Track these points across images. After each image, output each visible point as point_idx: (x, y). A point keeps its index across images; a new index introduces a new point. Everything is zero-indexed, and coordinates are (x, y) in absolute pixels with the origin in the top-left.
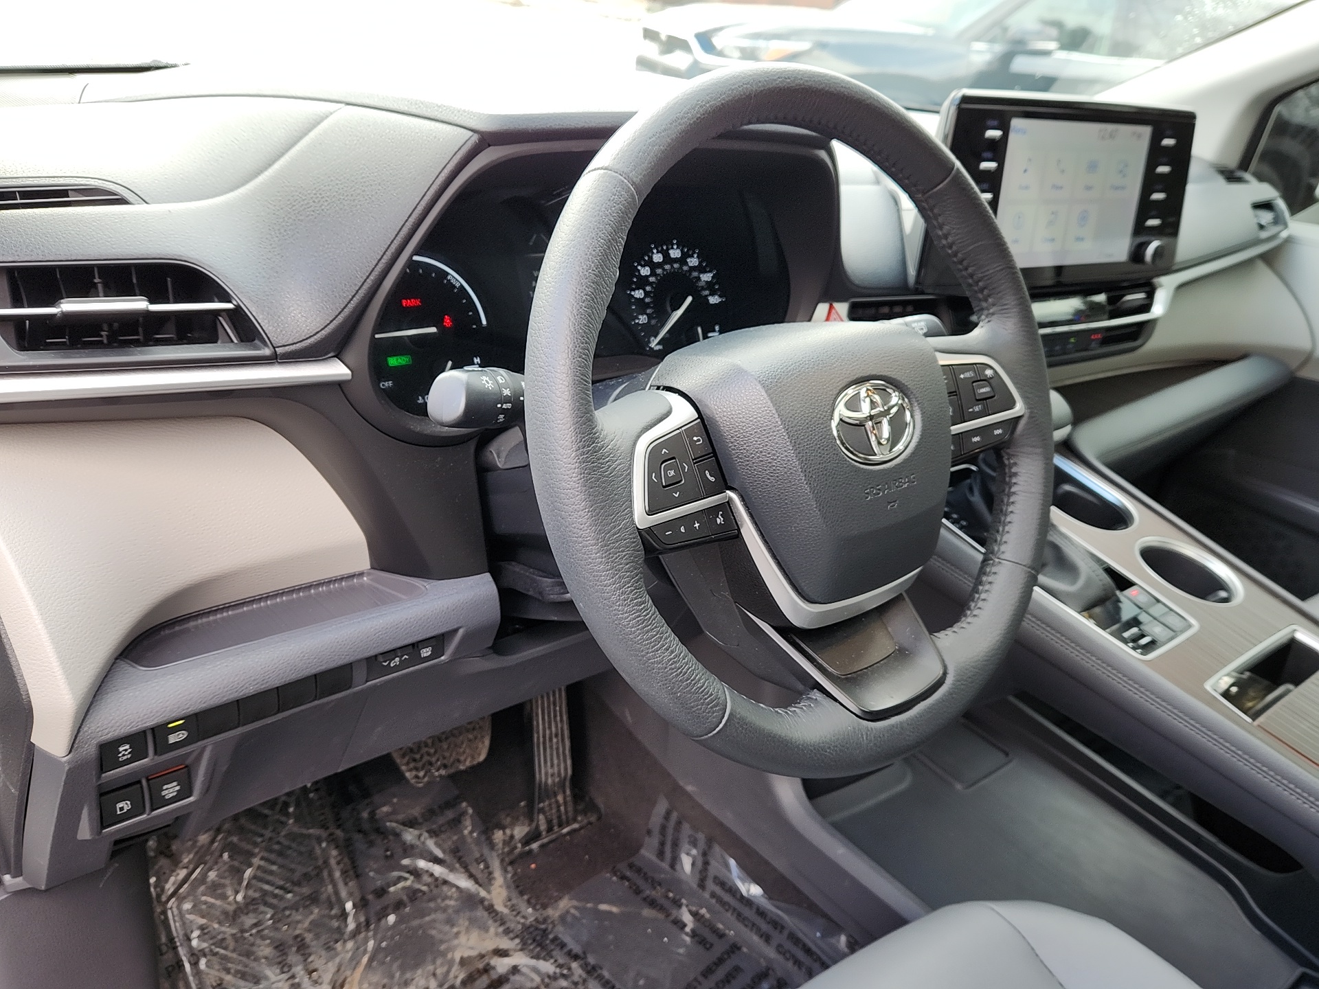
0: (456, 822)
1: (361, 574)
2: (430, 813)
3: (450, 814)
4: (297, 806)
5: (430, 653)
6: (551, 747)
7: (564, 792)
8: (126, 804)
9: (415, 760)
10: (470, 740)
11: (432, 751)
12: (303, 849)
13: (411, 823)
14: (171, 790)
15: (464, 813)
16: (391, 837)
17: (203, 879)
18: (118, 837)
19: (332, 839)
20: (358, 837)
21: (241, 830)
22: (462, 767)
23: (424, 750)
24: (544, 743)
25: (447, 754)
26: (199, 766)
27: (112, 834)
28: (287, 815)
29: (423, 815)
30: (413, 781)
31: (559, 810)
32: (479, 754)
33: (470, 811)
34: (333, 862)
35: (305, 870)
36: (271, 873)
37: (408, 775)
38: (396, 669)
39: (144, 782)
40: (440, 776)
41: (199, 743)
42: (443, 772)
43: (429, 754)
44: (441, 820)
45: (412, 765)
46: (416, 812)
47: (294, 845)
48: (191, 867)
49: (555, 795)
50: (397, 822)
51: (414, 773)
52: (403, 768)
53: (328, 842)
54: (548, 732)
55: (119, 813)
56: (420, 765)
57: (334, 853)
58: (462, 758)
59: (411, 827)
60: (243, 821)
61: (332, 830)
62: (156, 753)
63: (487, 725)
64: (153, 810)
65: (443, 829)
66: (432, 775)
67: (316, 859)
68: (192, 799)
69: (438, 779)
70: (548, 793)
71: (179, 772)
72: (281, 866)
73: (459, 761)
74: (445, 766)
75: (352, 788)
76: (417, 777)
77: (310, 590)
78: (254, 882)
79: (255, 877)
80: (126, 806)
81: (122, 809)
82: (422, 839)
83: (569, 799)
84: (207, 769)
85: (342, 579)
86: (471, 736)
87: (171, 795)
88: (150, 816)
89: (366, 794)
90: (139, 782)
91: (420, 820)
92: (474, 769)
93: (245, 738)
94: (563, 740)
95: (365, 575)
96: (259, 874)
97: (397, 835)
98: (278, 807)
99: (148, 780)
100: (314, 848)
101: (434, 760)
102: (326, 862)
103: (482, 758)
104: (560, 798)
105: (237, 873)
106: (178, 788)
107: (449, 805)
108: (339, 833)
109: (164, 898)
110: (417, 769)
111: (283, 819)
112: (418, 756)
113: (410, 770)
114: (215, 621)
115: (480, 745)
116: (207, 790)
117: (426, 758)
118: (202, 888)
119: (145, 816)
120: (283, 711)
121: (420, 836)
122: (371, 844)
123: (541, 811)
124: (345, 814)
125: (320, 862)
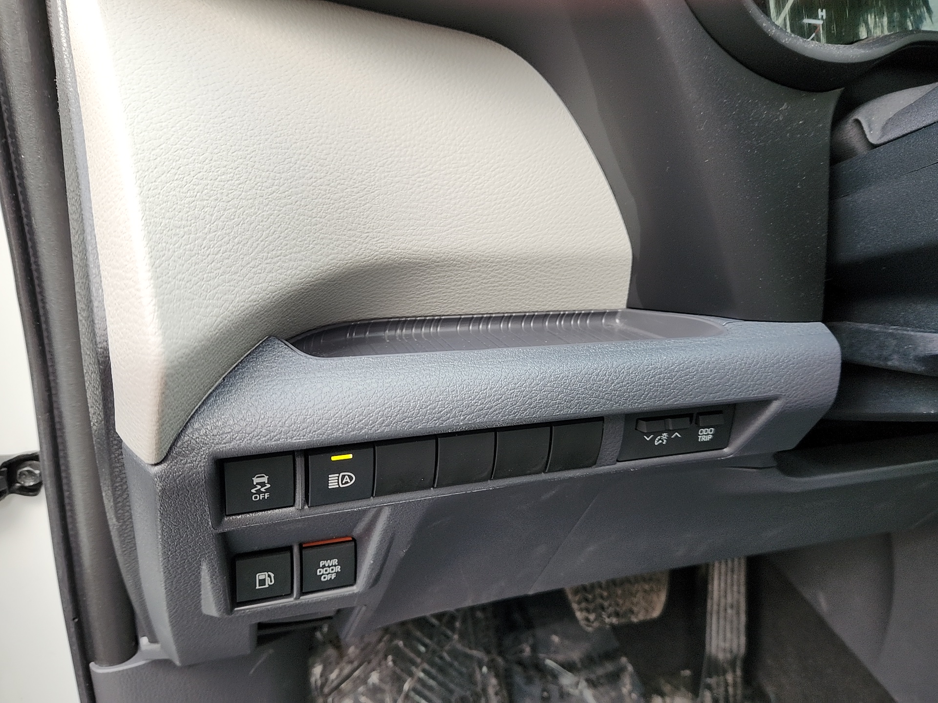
0: (614, 678)
1: (613, 314)
2: (590, 661)
3: (610, 667)
4: (464, 621)
5: (710, 437)
6: (725, 618)
7: (734, 671)
8: (269, 576)
9: (587, 600)
10: (645, 591)
11: (605, 594)
12: (464, 670)
13: (570, 667)
14: (329, 569)
15: (622, 669)
16: (550, 678)
17: (364, 680)
18: (264, 619)
19: (492, 666)
20: (517, 669)
21: (408, 636)
22: (635, 620)
23: (598, 591)
24: (718, 612)
25: (621, 602)
26: (368, 540)
27: (254, 614)
28: (453, 630)
29: (582, 660)
30: (583, 623)
31: (727, 691)
32: (653, 609)
33: (630, 668)
34: (491, 691)
35: (463, 693)
36: (430, 688)
37: (579, 615)
38: (662, 451)
39: (296, 550)
40: (612, 625)
41: (372, 500)
42: (614, 620)
43: (602, 597)
44: (600, 671)
45: (584, 605)
46: (576, 655)
47: (456, 664)
48: (356, 664)
49: (724, 672)
50: (556, 662)
51: (585, 614)
52: (575, 606)
53: (489, 668)
54: (723, 600)
55: (258, 587)
56: (591, 606)
57: (493, 681)
58: (635, 609)
59: (570, 671)
60: (411, 627)
61: (495, 655)
62: (306, 500)
63: (665, 580)
64: (302, 593)
65: (602, 681)
66: (603, 622)
67: (475, 683)
68: (355, 589)
69: (608, 626)
70: (716, 669)
71: (343, 546)
72: (440, 684)
73: (632, 612)
74: (617, 614)
75: (517, 616)
76: (587, 619)
77: (544, 322)
78: (412, 694)
79: (414, 690)
80: (268, 579)
81: (262, 582)
82: (580, 687)
83: (739, 680)
84: (379, 549)
85: (587, 315)
86: (647, 587)
87: (328, 577)
88: (298, 602)
89: (530, 625)
90: (290, 549)
91: (579, 665)
92: (644, 624)
93: (436, 509)
94: (738, 613)
95: (618, 315)
96: (419, 687)
97: (555, 676)
98: (445, 620)
99: (301, 548)
100: (474, 672)
101: (606, 604)
102: (484, 690)
103: (656, 613)
104: (730, 678)
105: (397, 680)
106: (338, 569)
107: (609, 656)
108: (500, 660)
109: (326, 690)
110: (588, 610)
111: (449, 633)
112: (590, 597)
113: (581, 610)
114: (418, 336)
115: (655, 598)
116: (375, 581)
117: (599, 601)
118: (361, 689)
119: (292, 599)
120: (496, 478)
121: (577, 684)
122: (529, 681)
123: (709, 687)
124: (508, 641)
125: (479, 689)
